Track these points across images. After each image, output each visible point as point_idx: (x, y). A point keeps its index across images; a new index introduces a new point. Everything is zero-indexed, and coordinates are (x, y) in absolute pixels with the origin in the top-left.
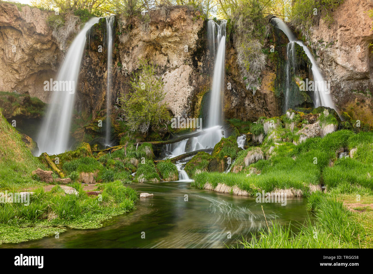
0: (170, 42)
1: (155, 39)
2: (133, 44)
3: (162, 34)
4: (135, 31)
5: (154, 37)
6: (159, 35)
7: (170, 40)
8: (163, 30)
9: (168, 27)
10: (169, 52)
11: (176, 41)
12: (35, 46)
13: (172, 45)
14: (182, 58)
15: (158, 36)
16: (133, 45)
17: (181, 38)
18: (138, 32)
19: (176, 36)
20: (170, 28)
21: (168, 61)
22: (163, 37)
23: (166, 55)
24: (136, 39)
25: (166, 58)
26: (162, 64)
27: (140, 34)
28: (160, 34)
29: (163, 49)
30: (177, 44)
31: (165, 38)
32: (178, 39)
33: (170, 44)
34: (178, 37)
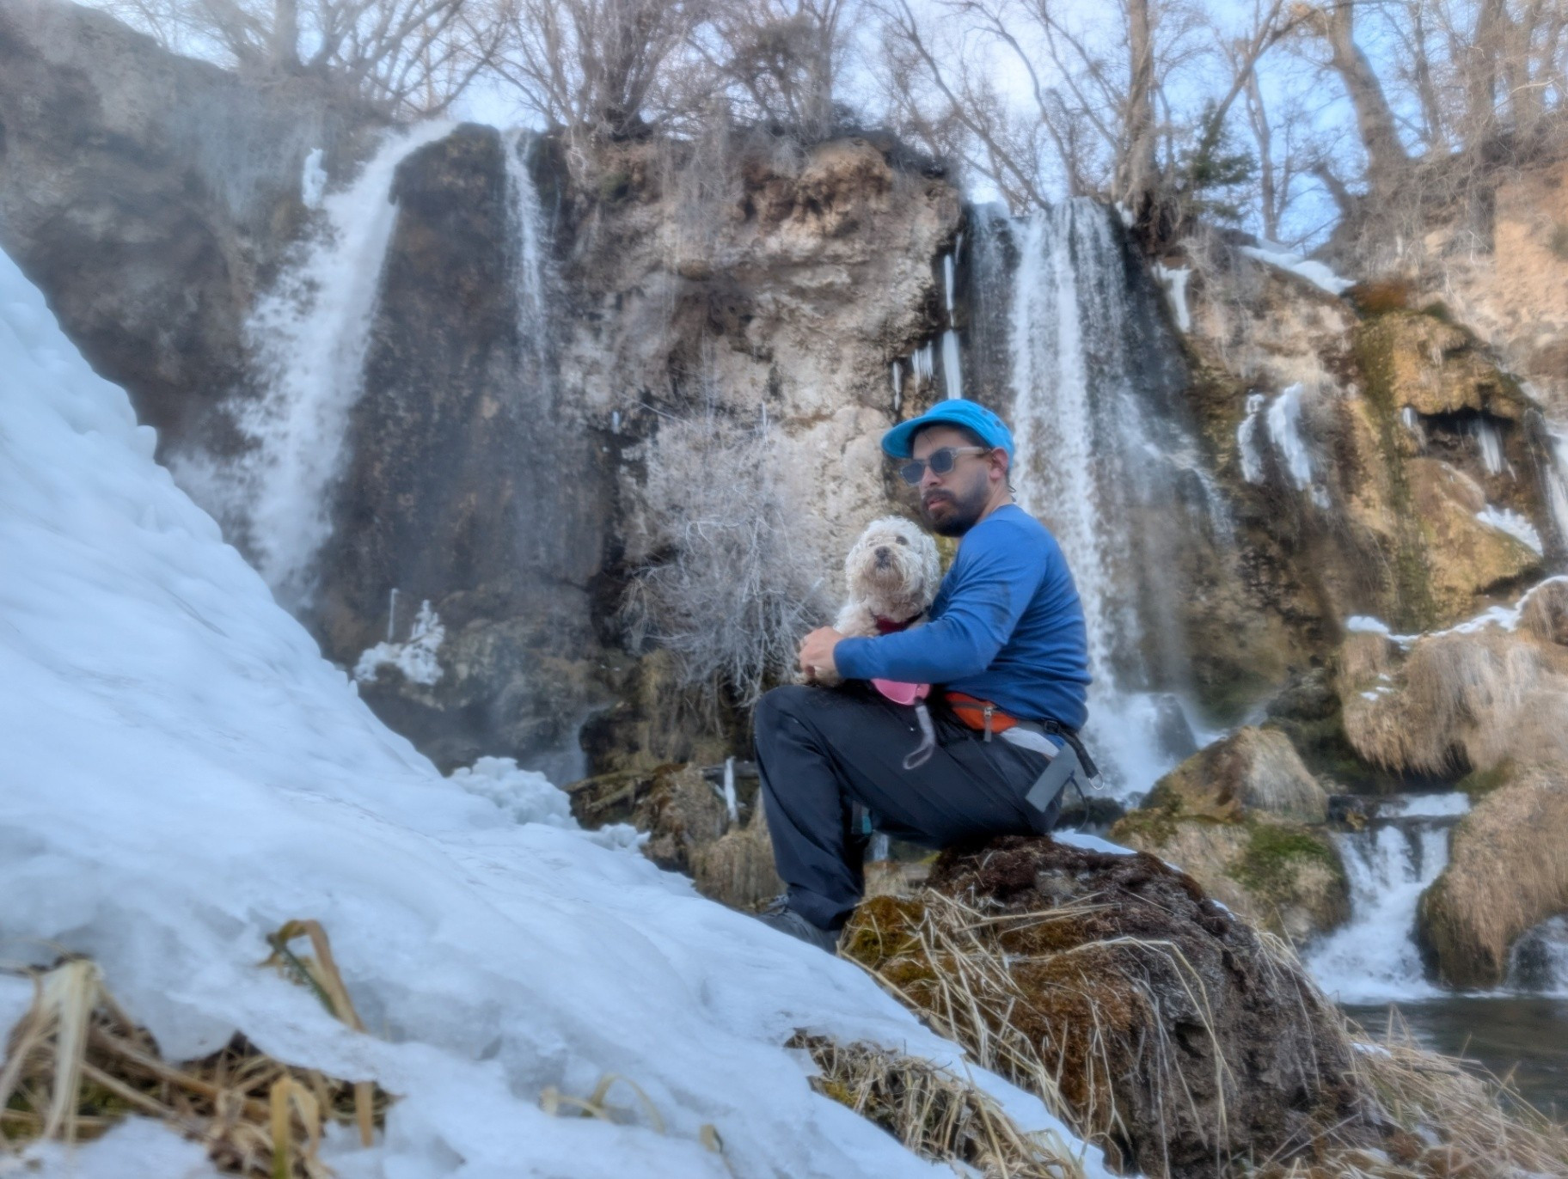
0: (800, 293)
1: (731, 268)
2: (620, 282)
3: (773, 244)
4: (639, 216)
5: (729, 255)
6: (753, 245)
7: (803, 279)
8: (777, 227)
9: (805, 212)
10: (783, 344)
11: (831, 284)
12: (76, 215)
13: (807, 308)
14: (844, 376)
15: (747, 253)
16: (622, 284)
17: (856, 270)
18: (655, 221)
19: (836, 259)
20: (811, 217)
21: (774, 390)
22: (772, 257)
23: (766, 357)
24: (637, 258)
25: (762, 373)
26: (739, 401)
27: (659, 231)
28: (757, 242)
29: (755, 324)
30: (827, 304)
31: (782, 266)
32: (841, 278)
33: (793, 303)
34: (842, 268)
